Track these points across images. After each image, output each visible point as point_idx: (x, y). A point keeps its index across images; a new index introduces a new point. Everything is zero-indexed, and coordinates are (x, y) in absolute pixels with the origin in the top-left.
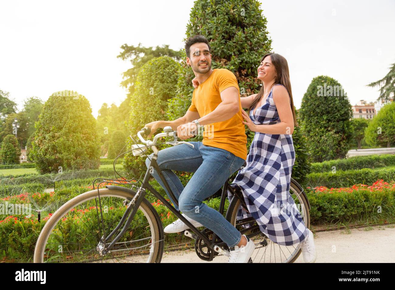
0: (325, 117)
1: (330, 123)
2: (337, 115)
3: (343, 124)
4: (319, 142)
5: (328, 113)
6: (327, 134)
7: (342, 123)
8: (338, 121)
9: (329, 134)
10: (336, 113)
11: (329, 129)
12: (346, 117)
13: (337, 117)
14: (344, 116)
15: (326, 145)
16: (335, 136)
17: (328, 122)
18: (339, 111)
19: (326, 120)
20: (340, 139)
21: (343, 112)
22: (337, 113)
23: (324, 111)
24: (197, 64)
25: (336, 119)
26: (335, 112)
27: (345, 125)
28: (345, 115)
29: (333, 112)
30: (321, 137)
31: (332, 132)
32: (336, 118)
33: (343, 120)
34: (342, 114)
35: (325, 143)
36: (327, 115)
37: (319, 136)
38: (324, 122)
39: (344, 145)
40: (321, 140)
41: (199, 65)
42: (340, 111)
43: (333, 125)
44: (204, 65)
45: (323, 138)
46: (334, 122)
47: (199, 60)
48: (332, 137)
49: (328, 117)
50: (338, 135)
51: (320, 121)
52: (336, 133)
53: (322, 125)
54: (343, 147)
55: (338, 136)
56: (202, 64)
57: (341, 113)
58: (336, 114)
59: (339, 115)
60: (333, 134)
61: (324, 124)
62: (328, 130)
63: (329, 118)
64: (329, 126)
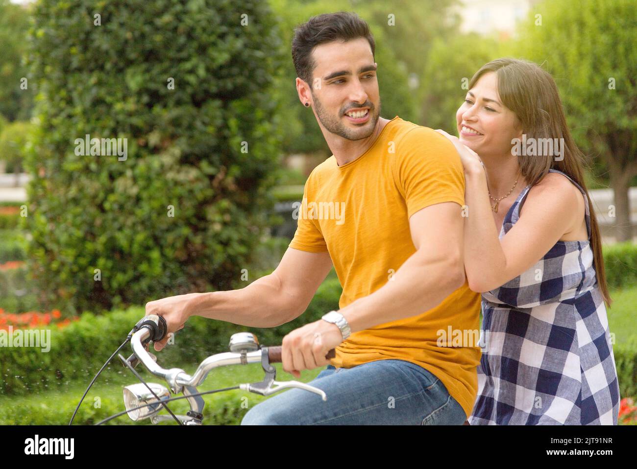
0: (134, 80)
1: (157, 109)
2: (192, 71)
3: (225, 119)
4: (101, 208)
5: (150, 56)
6: (142, 166)
7: (218, 113)
8: (197, 103)
9: (149, 168)
10: (187, 59)
11: (154, 139)
12: (240, 80)
13: (192, 79)
14: (230, 76)
15: (134, 224)
16: (181, 177)
17: (150, 106)
18: (202, 50)
19: (139, 93)
20: (202, 190)
21: (222, 57)
22: (194, 61)
23: (129, 50)
24: (338, 110)
25: (189, 90)
26: (184, 54)
27: (233, 123)
28: (235, 70)
29: (172, 54)
30: (112, 177)
31: (166, 159)
32: (188, 83)
33: (226, 97)
34: (221, 67)
35: (132, 213)
36: (147, 71)
37: (104, 176)
38: (131, 105)
39: (225, 224)
40: (112, 198)
41: (344, 114)
42: (212, 52)
43: (176, 122)
44: (360, 114)
45: (120, 184)
46: (179, 103)
47: (346, 99)
48: (166, 183)
49: (152, 80)
50: (193, 173)
51: (109, 99)
52: (187, 160)
53: (121, 117)
54: (216, 235)
55: (197, 179)
56: (356, 111)
57: (213, 60)
58: (188, 65)
59: (202, 72)
60: (171, 168)
61: (130, 114)
62: (146, 146)
63: (152, 86)
64: (151, 127)
